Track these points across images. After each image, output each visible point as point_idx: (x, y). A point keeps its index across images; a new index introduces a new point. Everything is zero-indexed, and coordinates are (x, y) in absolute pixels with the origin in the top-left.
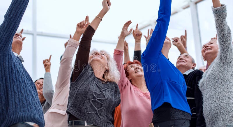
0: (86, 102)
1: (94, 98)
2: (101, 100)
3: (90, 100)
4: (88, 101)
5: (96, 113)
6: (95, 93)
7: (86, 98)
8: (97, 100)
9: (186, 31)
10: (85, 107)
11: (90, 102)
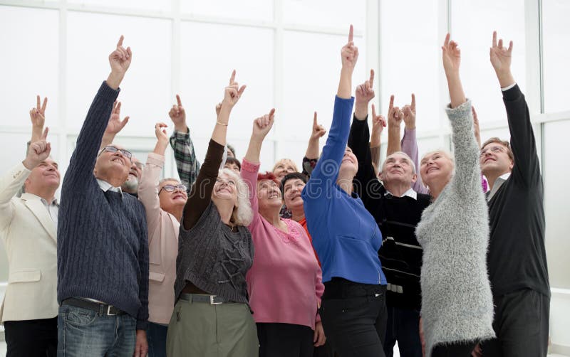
0: (216, 265)
1: (227, 259)
2: (237, 261)
3: (221, 262)
4: (219, 263)
5: (230, 282)
6: (228, 252)
7: (216, 259)
8: (231, 262)
9: (413, 96)
10: (215, 274)
11: (220, 265)
